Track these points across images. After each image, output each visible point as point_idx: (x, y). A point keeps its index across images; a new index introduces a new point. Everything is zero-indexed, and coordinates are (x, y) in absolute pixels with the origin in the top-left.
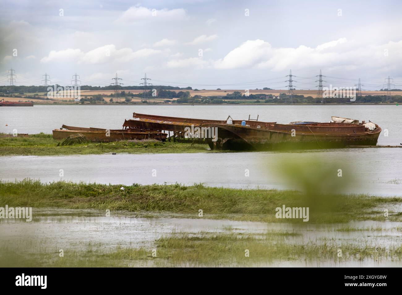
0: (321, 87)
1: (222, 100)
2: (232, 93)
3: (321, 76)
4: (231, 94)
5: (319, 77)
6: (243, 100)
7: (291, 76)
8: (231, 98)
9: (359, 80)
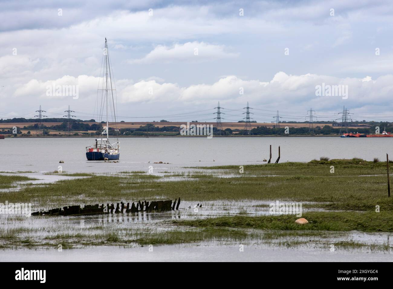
0: (248, 119)
1: (143, 133)
2: (145, 125)
3: (248, 108)
4: (144, 127)
5: (246, 109)
6: (157, 133)
7: (219, 108)
8: (145, 130)
9: (278, 111)
